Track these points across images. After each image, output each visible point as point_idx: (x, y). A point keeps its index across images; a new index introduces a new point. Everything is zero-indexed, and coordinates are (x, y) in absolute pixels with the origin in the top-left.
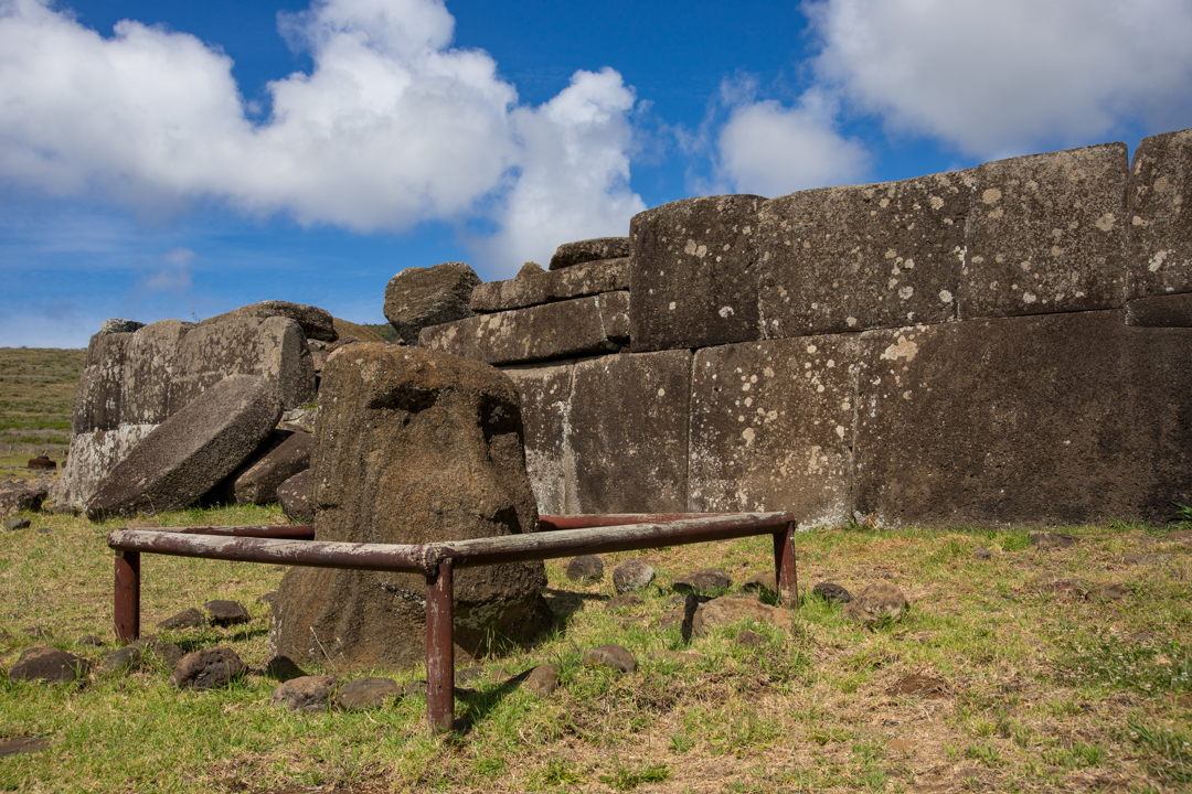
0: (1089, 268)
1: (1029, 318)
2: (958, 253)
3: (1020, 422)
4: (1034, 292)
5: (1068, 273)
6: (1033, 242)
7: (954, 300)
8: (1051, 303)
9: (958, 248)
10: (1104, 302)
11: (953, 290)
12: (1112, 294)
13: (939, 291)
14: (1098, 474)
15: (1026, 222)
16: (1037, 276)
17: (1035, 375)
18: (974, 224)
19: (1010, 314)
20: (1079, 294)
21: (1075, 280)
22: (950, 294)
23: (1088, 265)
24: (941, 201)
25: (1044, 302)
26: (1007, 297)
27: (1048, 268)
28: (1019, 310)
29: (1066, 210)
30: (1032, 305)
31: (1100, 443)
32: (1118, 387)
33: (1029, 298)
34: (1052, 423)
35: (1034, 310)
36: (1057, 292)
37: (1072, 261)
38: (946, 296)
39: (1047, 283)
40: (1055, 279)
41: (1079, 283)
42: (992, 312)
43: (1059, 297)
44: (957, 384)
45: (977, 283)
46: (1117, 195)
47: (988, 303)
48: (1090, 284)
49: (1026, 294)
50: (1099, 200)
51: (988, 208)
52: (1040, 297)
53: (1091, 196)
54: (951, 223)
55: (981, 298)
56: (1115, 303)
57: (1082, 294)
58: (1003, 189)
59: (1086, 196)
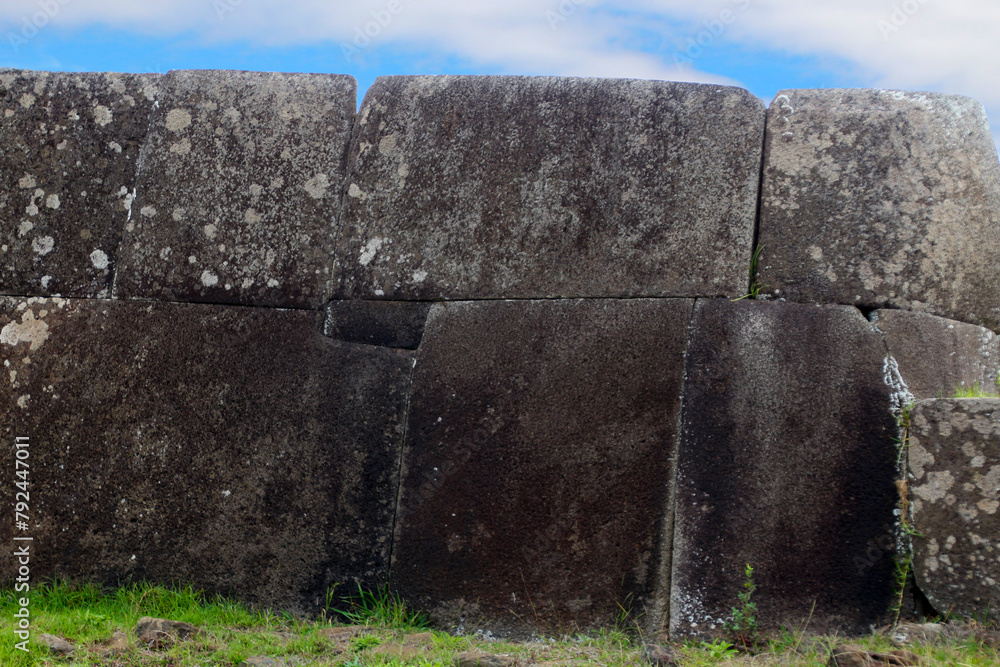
0: (289, 248)
1: (205, 307)
2: (123, 197)
3: (170, 457)
4: (216, 271)
5: (262, 251)
6: (224, 199)
7: (110, 267)
8: (236, 290)
9: (124, 190)
10: (302, 299)
11: (111, 253)
12: (312, 288)
13: (90, 250)
14: (258, 542)
15: (219, 167)
16: (222, 248)
17: (200, 393)
18: (150, 157)
19: (181, 297)
20: (273, 283)
21: (270, 261)
22: (105, 257)
23: (288, 243)
24: (109, 114)
25: (228, 287)
26: (181, 273)
27: (238, 239)
28: (192, 294)
29: (271, 159)
30: (212, 289)
31: (267, 499)
32: (299, 421)
33: (209, 279)
34: (212, 463)
35: (215, 296)
36: (245, 275)
37: (270, 235)
38: (100, 259)
39: (233, 261)
40: (245, 256)
41: (274, 266)
42: (159, 292)
43: (247, 283)
44: (93, 393)
45: (143, 246)
46: (335, 149)
47: (156, 279)
48: (287, 269)
49: (206, 272)
50: (313, 153)
51: (171, 137)
52: (222, 280)
53: (303, 145)
54: (119, 150)
55: (147, 270)
56: (314, 302)
57: (276, 283)
58: (194, 112)
59: (298, 143)
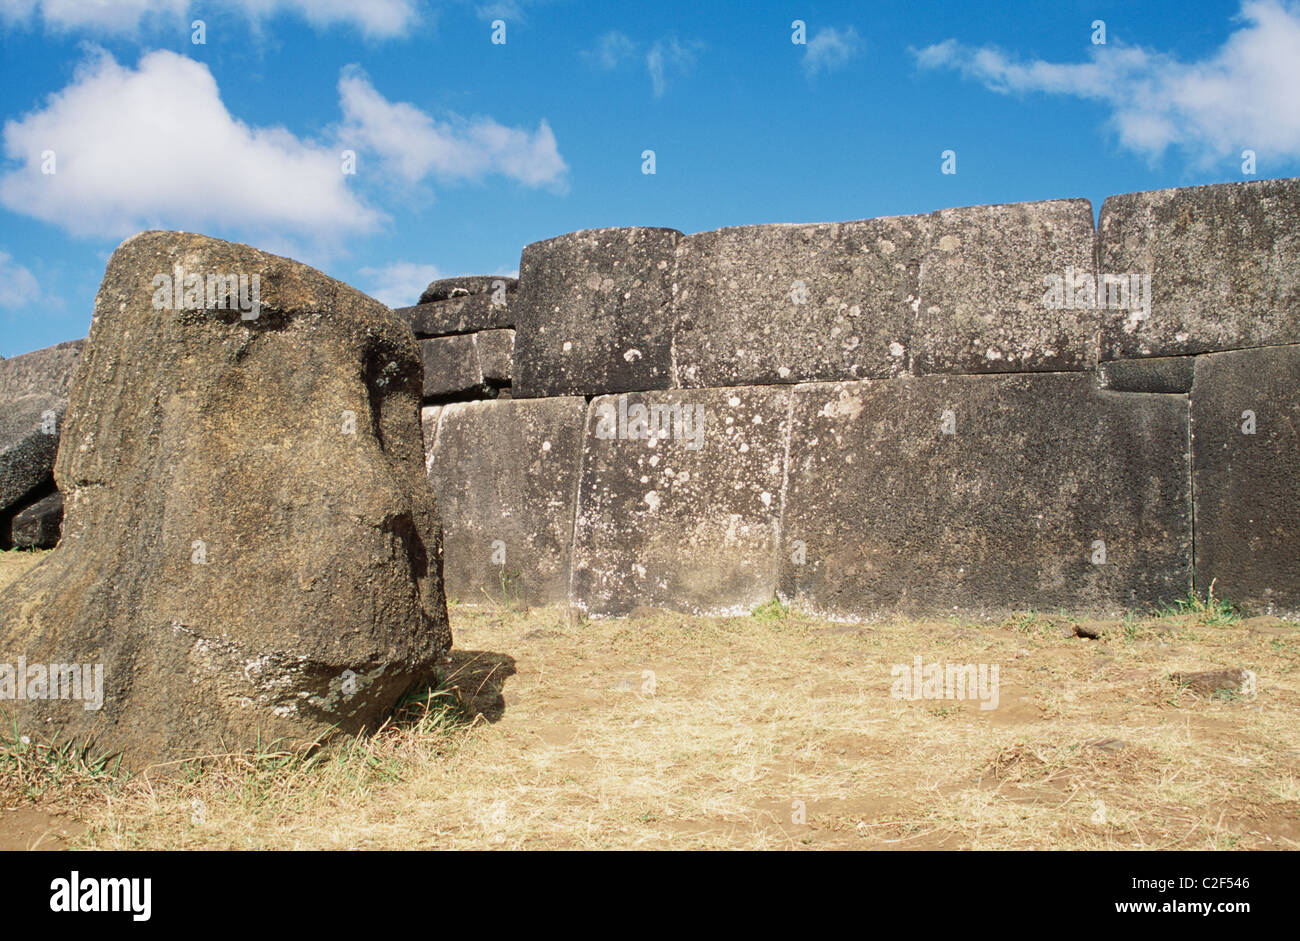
0: (1059, 326)
1: (993, 376)
2: (911, 302)
3: (984, 492)
4: (999, 349)
5: (1037, 330)
6: (997, 294)
7: (906, 354)
8: (1017, 361)
9: (911, 298)
10: (1076, 363)
11: (905, 342)
12: (1084, 355)
13: (888, 343)
14: (1073, 553)
15: (990, 272)
16: (1002, 331)
17: (1002, 441)
18: (929, 271)
19: (970, 371)
20: (1049, 353)
21: (1044, 338)
22: (902, 347)
23: (1058, 323)
24: (892, 247)
25: (1010, 359)
26: (969, 352)
27: (1014, 324)
28: (979, 366)
29: (1033, 262)
30: (996, 361)
31: (1076, 518)
32: (1097, 457)
33: (992, 355)
34: (1023, 495)
35: (997, 367)
36: (1024, 349)
37: (1041, 318)
38: (897, 350)
39: (1013, 340)
40: (1022, 336)
41: (1048, 342)
42: (950, 368)
43: (1027, 355)
44: (910, 450)
45: (933, 336)
46: (1087, 250)
47: (947, 359)
48: (1061, 342)
49: (989, 350)
50: (1068, 255)
51: (945, 256)
52: (1005, 354)
53: (1059, 250)
54: (904, 268)
55: (938, 353)
56: (1087, 365)
57: (1052, 353)
58: (962, 236)
59: (1054, 249)
